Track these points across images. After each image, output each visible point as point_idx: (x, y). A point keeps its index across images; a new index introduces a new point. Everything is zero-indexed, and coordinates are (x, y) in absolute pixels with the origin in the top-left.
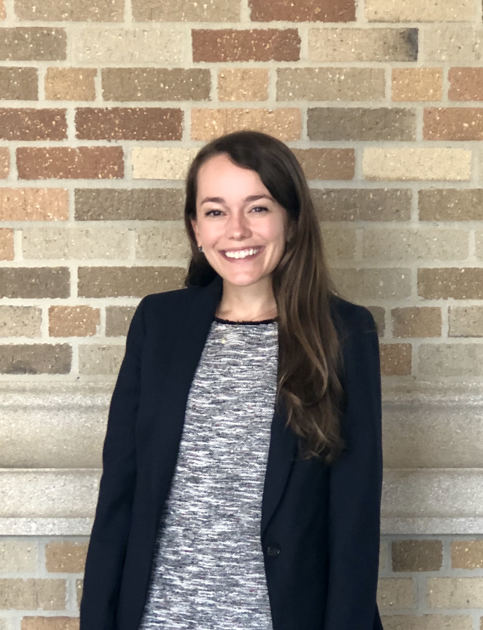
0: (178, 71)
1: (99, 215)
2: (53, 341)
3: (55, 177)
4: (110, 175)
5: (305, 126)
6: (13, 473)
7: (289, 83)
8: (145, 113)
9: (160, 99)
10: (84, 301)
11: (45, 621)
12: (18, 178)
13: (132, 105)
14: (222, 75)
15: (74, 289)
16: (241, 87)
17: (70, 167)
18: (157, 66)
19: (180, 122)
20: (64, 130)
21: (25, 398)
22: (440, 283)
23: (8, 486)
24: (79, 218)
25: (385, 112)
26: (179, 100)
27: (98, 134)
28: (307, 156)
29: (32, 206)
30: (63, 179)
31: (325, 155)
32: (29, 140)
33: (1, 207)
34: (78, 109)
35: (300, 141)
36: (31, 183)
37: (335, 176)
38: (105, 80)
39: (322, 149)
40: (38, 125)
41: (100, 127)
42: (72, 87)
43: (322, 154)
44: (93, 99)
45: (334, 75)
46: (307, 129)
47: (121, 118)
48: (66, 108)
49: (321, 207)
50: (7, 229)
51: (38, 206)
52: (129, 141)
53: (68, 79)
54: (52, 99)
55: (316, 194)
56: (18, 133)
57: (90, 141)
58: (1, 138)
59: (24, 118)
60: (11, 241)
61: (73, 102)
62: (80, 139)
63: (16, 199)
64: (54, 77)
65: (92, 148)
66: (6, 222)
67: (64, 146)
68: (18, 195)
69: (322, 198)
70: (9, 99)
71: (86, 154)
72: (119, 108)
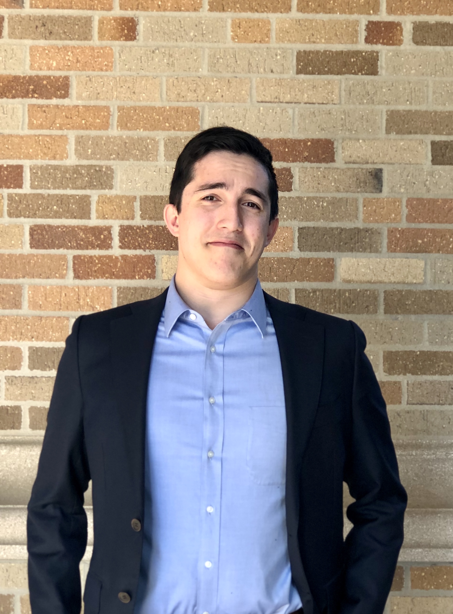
3: (102, 277)
4: (145, 277)
5: (296, 240)
7: (284, 208)
12: (74, 279)
17: (114, 270)
20: (110, 242)
22: (401, 362)
25: (358, 231)
27: (136, 246)
28: (298, 263)
29: (84, 300)
30: (109, 280)
31: (311, 263)
32: (82, 249)
33: (60, 300)
34: (121, 226)
35: (292, 252)
36: (84, 282)
37: (319, 279)
38: (142, 204)
39: (309, 259)
40: (89, 238)
41: (137, 240)
42: (117, 210)
43: (309, 262)
44: (133, 219)
45: (318, 202)
46: (297, 243)
47: (154, 233)
48: (112, 225)
49: (308, 303)
50: (64, 317)
51: (88, 300)
52: (160, 251)
53: (114, 203)
54: (101, 219)
55: (304, 293)
56: (75, 245)
57: (130, 251)
58: (62, 248)
59: (80, 233)
60: (67, 327)
61: (117, 221)
62: (122, 249)
63: (71, 295)
64: (103, 202)
65: (132, 256)
66: (63, 312)
67: (110, 254)
68: (73, 291)
69: (309, 295)
70: (68, 219)
71: (127, 260)
72: (153, 225)
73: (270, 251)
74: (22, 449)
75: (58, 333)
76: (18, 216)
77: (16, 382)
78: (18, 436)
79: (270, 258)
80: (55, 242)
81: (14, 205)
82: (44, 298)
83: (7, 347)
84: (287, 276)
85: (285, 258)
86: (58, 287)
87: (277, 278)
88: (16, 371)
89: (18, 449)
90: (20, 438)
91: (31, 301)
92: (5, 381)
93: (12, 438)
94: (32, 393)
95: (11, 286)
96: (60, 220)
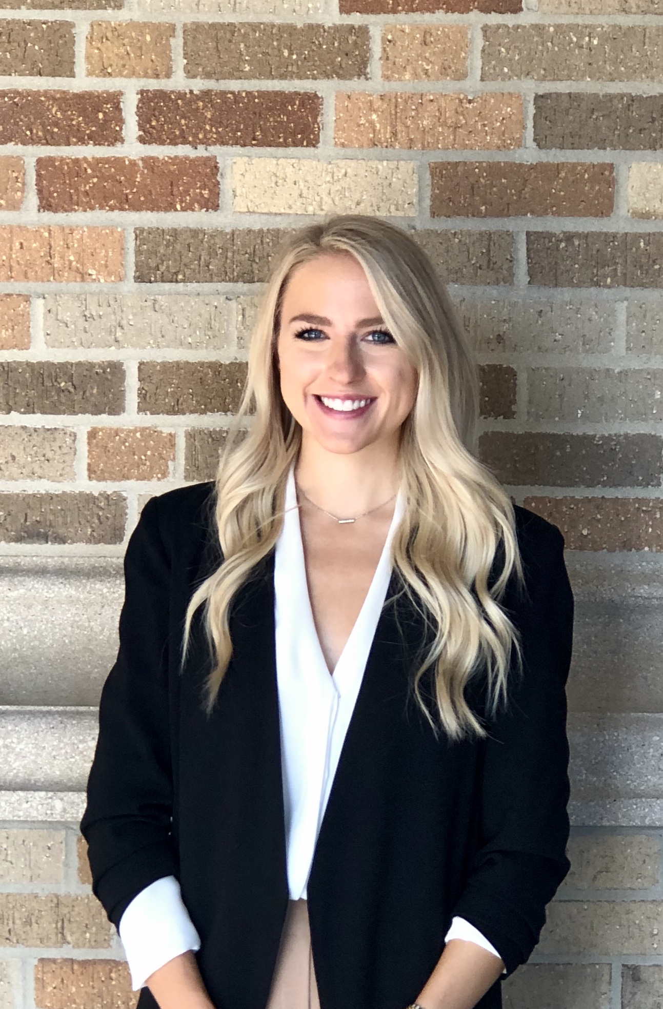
0: (313, 29)
1: (176, 274)
2: (95, 488)
3: (102, 208)
4: (196, 205)
5: (530, 124)
6: (24, 713)
7: (503, 50)
8: (256, 100)
9: (282, 77)
10: (148, 420)
11: (76, 967)
12: (39, 211)
13: (234, 85)
14: (390, 37)
15: (132, 399)
16: (420, 56)
17: (128, 191)
18: (278, 21)
19: (315, 118)
20: (118, 128)
21: (45, 584)
23: (16, 736)
24: (141, 278)
26: (315, 78)
27: (176, 136)
28: (533, 175)
29: (62, 258)
30: (116, 212)
31: (563, 174)
32: (58, 144)
33: (10, 258)
34: (142, 92)
35: (521, 150)
36: (60, 218)
37: (580, 211)
38: (189, 43)
39: (558, 164)
40: (72, 120)
41: (179, 123)
42: (132, 55)
43: (559, 173)
44: (168, 76)
45: (580, 37)
46: (532, 130)
47: (215, 108)
48: (123, 91)
49: (556, 263)
50: (19, 295)
51: (72, 258)
52: (229, 148)
53: (126, 41)
54: (97, 76)
55: (547, 240)
56: (40, 134)
57: (162, 148)
58: (11, 141)
59: (50, 107)
60: (26, 317)
61: (134, 80)
62: (145, 144)
63: (34, 245)
64: (102, 38)
65: (166, 159)
66: (16, 284)
67: (117, 156)
68: (38, 238)
69: (558, 247)
70: (26, 75)
71: (155, 168)
72: (212, 91)
73: (471, 149)
75: (7, 330)
79: (471, 163)
84: (508, 204)
85: (505, 163)
86: (4, 229)
87: (486, 208)
96: (8, 77)
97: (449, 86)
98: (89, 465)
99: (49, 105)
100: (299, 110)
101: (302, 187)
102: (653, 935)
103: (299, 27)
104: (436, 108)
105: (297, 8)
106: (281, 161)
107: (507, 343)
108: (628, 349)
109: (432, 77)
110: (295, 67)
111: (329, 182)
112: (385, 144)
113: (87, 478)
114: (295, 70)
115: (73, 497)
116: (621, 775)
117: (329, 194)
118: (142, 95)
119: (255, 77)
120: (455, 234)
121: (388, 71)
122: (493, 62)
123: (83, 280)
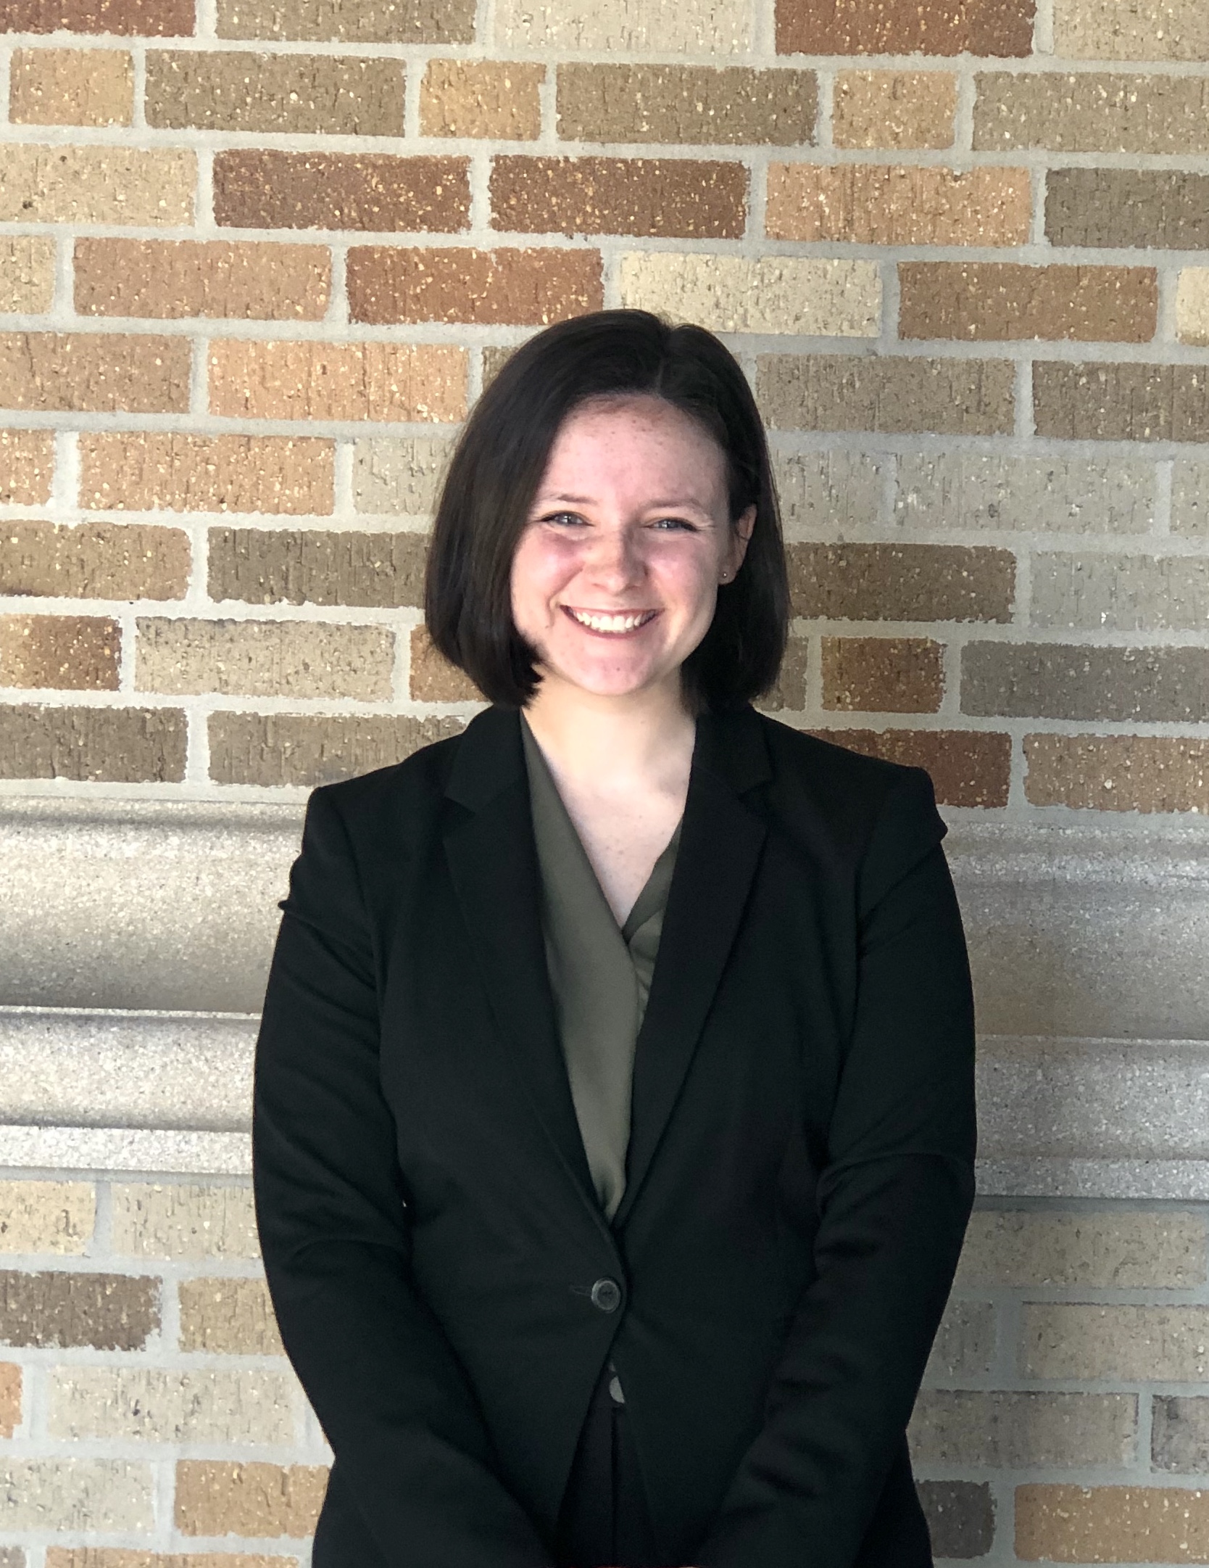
0: (739, 74)
2: (421, 710)
3: (438, 318)
5: (1040, 211)
7: (1004, 107)
8: (657, 172)
9: (694, 140)
12: (350, 322)
13: (628, 151)
14: (845, 87)
16: (887, 114)
17: (475, 296)
18: (689, 63)
19: (739, 198)
20: (462, 208)
26: (739, 142)
27: (543, 220)
28: (1044, 282)
29: (381, 387)
30: (458, 324)
31: (1085, 282)
32: (378, 229)
33: (307, 387)
34: (497, 159)
35: (1027, 247)
36: (380, 332)
37: (1108, 334)
38: (565, 92)
39: (1078, 268)
40: (400, 195)
41: (549, 204)
42: (485, 107)
43: (1079, 281)
44: (534, 137)
45: (1113, 91)
46: (1044, 219)
47: (599, 183)
48: (471, 156)
49: (1073, 406)
50: (319, 439)
51: (394, 388)
52: (618, 236)
53: (477, 87)
54: (435, 136)
55: (1061, 373)
56: (354, 214)
57: (523, 236)
58: (313, 224)
59: (369, 177)
60: (328, 469)
61: (486, 142)
62: (499, 230)
63: (342, 369)
64: (443, 83)
65: (530, 251)
66: (317, 423)
67: (461, 246)
68: (348, 359)
69: (1076, 383)
70: (335, 133)
71: (514, 265)
72: (596, 158)
73: (957, 244)
74: (187, 840)
75: (301, 487)
76: (177, 124)
77: (171, 636)
78: (177, 802)
79: (957, 264)
80: (294, 206)
81: (168, 89)
82: (256, 379)
83: (143, 527)
84: (1008, 323)
85: (1005, 265)
86: (301, 346)
87: (977, 327)
88: (171, 602)
89: (174, 840)
90: (180, 806)
91: (216, 388)
92: (138, 633)
93: (158, 807)
94: (219, 672)
95: (158, 340)
96: (310, 135)
97: (930, 158)
98: (412, 678)
99: (367, 175)
100: (717, 186)
101: (719, 293)
102: (1197, 1355)
103: (718, 72)
104: (909, 187)
105: (717, 45)
106: (691, 257)
107: (1004, 517)
108: (1173, 528)
109: (904, 144)
110: (712, 126)
111: (757, 287)
112: (837, 236)
113: (409, 696)
114: (713, 132)
115: (389, 722)
116: (1155, 1126)
117: (757, 303)
118: (497, 163)
119: (655, 140)
120: (933, 362)
121: (842, 135)
122: (990, 125)
123: (409, 419)
